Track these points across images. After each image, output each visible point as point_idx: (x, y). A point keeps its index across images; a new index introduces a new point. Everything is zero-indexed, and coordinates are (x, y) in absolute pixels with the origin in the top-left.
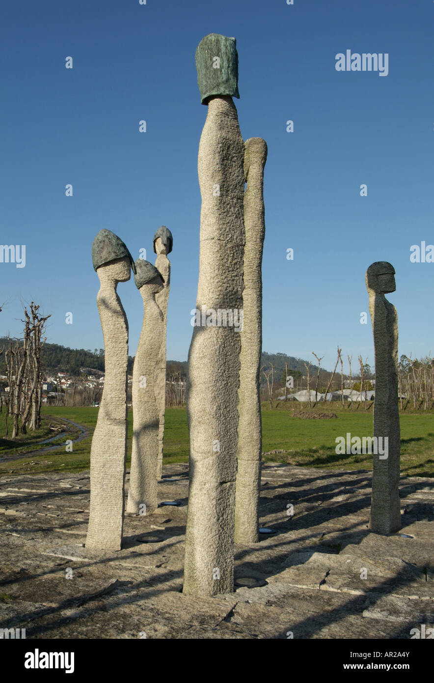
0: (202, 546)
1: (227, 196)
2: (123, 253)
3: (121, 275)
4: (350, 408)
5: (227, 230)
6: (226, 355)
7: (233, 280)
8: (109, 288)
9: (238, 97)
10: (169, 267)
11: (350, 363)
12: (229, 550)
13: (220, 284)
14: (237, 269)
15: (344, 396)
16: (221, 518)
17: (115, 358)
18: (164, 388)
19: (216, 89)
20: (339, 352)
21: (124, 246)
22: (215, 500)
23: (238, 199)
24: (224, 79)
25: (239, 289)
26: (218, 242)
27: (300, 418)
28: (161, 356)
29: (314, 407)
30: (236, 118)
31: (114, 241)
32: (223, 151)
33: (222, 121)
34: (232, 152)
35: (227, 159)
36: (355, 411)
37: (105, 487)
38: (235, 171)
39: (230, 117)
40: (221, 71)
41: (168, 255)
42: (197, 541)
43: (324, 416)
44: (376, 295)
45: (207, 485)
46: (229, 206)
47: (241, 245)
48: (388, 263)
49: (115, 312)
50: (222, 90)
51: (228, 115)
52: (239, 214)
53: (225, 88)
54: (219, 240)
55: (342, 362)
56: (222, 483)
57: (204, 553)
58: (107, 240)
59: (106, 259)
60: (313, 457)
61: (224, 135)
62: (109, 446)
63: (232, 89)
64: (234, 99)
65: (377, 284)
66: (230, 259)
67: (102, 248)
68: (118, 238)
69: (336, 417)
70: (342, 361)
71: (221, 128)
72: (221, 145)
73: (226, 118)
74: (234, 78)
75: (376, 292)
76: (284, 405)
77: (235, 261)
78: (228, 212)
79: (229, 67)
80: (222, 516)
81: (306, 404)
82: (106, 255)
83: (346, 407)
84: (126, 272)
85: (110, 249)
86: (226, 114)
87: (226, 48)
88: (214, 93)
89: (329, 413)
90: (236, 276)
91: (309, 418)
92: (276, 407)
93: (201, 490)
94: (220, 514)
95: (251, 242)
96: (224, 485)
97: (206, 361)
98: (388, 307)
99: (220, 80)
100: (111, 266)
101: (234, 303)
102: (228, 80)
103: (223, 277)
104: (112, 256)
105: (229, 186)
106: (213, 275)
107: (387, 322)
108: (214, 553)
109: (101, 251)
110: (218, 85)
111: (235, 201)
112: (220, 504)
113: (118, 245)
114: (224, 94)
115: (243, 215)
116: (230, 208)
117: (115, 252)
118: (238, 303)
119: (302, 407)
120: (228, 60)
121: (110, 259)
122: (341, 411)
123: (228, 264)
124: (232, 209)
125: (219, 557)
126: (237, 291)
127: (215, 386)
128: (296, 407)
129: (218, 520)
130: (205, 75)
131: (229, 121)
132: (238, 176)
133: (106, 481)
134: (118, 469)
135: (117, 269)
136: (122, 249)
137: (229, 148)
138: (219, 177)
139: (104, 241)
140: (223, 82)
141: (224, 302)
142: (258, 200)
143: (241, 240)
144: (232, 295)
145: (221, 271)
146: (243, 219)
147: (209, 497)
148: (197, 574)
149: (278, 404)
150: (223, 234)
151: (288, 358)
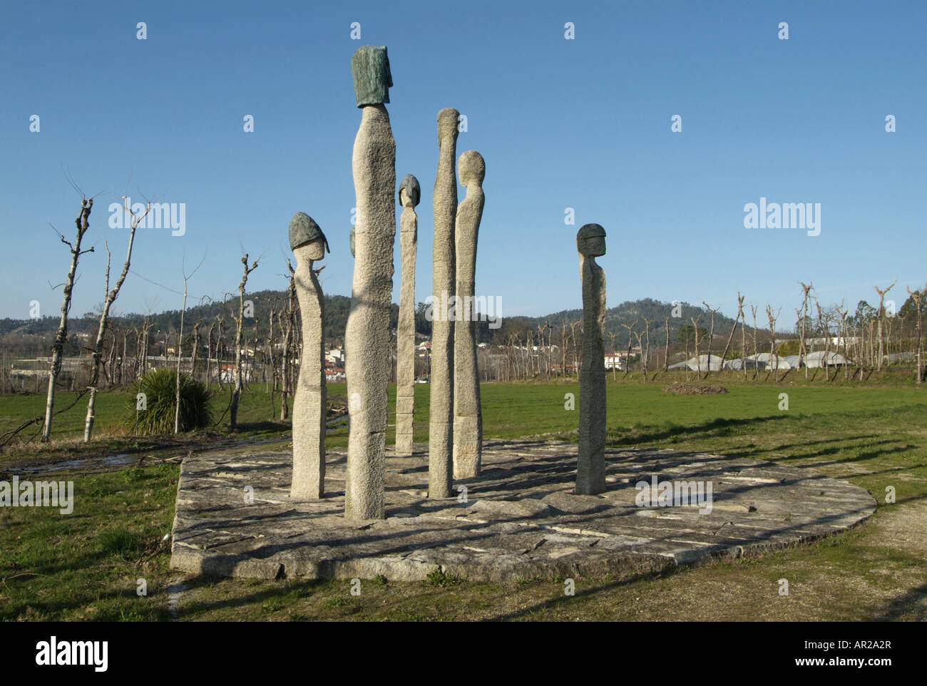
0: (356, 482)
1: (377, 194)
2: (315, 235)
3: (314, 255)
4: (755, 379)
5: (377, 223)
6: (375, 330)
7: (382, 267)
8: (304, 267)
9: (388, 102)
10: (416, 222)
11: (755, 317)
12: (379, 486)
13: (370, 270)
14: (387, 256)
15: (758, 362)
16: (372, 461)
17: (310, 331)
18: (413, 356)
19: (365, 99)
20: (741, 300)
21: (317, 227)
22: (365, 447)
23: (388, 195)
24: (373, 89)
25: (388, 274)
26: (368, 235)
27: (674, 394)
28: (410, 322)
29: (705, 378)
30: (387, 120)
31: (307, 224)
32: (372, 154)
33: (372, 127)
34: (383, 154)
35: (377, 161)
36: (761, 384)
37: (304, 444)
38: (385, 170)
39: (381, 122)
40: (370, 83)
41: (416, 208)
42: (352, 478)
43: (708, 391)
44: (585, 259)
45: (360, 435)
46: (379, 203)
47: (391, 235)
48: (597, 225)
49: (309, 290)
50: (371, 99)
51: (379, 120)
52: (389, 208)
53: (374, 97)
54: (369, 233)
55: (743, 316)
56: (372, 433)
57: (357, 487)
58: (300, 223)
59: (299, 241)
60: (620, 436)
61: (374, 139)
62: (307, 409)
63: (380, 98)
64: (386, 105)
65: (586, 248)
66: (379, 249)
67: (296, 231)
68: (311, 220)
69: (726, 391)
70: (743, 314)
71: (371, 133)
72: (370, 150)
73: (377, 123)
74: (382, 87)
75: (585, 256)
76: (663, 376)
77: (383, 251)
78: (378, 208)
79: (377, 78)
80: (373, 458)
81: (695, 375)
82: (300, 237)
83: (750, 379)
84: (319, 252)
85: (303, 231)
86: (377, 120)
87: (375, 60)
88: (365, 102)
89: (716, 386)
90: (386, 263)
91: (688, 394)
92: (653, 379)
93: (355, 437)
94: (371, 458)
95: (441, 216)
96: (375, 435)
97: (357, 335)
98: (594, 271)
99: (369, 91)
100: (305, 247)
101: (383, 286)
102: (376, 90)
103: (373, 265)
104: (305, 238)
105: (379, 185)
106: (363, 264)
107: (593, 286)
108: (366, 487)
109: (295, 234)
110: (368, 96)
111: (386, 197)
112: (371, 450)
113: (311, 227)
114: (373, 103)
115: (394, 209)
116: (380, 204)
117: (308, 235)
118: (387, 286)
119: (688, 380)
120: (376, 71)
121: (303, 241)
122: (742, 384)
123: (378, 253)
124: (382, 205)
125: (370, 491)
126: (386, 275)
127: (365, 355)
128: (680, 378)
129: (369, 462)
130: (358, 86)
131: (379, 125)
132: (388, 175)
133: (305, 440)
134: (315, 429)
135: (311, 250)
136: (315, 231)
137: (379, 150)
138: (369, 178)
139: (298, 224)
140: (372, 93)
141: (373, 286)
142: (448, 174)
143: (391, 231)
144: (381, 279)
145: (370, 260)
146: (394, 212)
147: (361, 444)
148: (352, 503)
149: (656, 375)
150: (372, 227)
151: (691, 308)
